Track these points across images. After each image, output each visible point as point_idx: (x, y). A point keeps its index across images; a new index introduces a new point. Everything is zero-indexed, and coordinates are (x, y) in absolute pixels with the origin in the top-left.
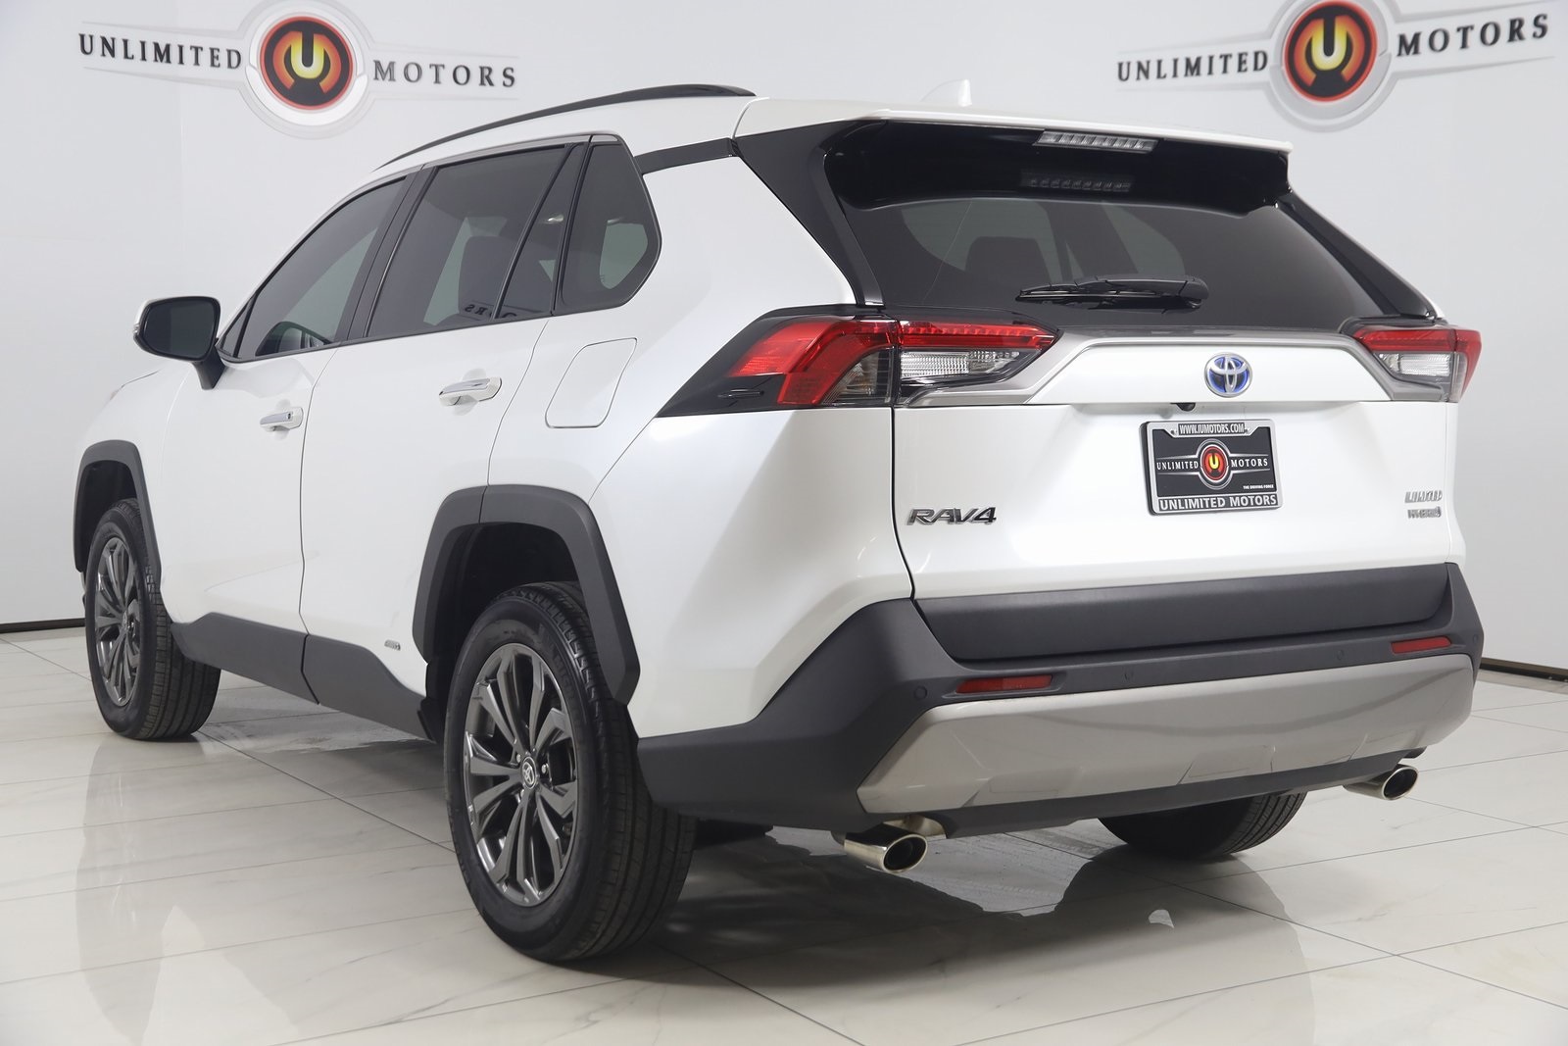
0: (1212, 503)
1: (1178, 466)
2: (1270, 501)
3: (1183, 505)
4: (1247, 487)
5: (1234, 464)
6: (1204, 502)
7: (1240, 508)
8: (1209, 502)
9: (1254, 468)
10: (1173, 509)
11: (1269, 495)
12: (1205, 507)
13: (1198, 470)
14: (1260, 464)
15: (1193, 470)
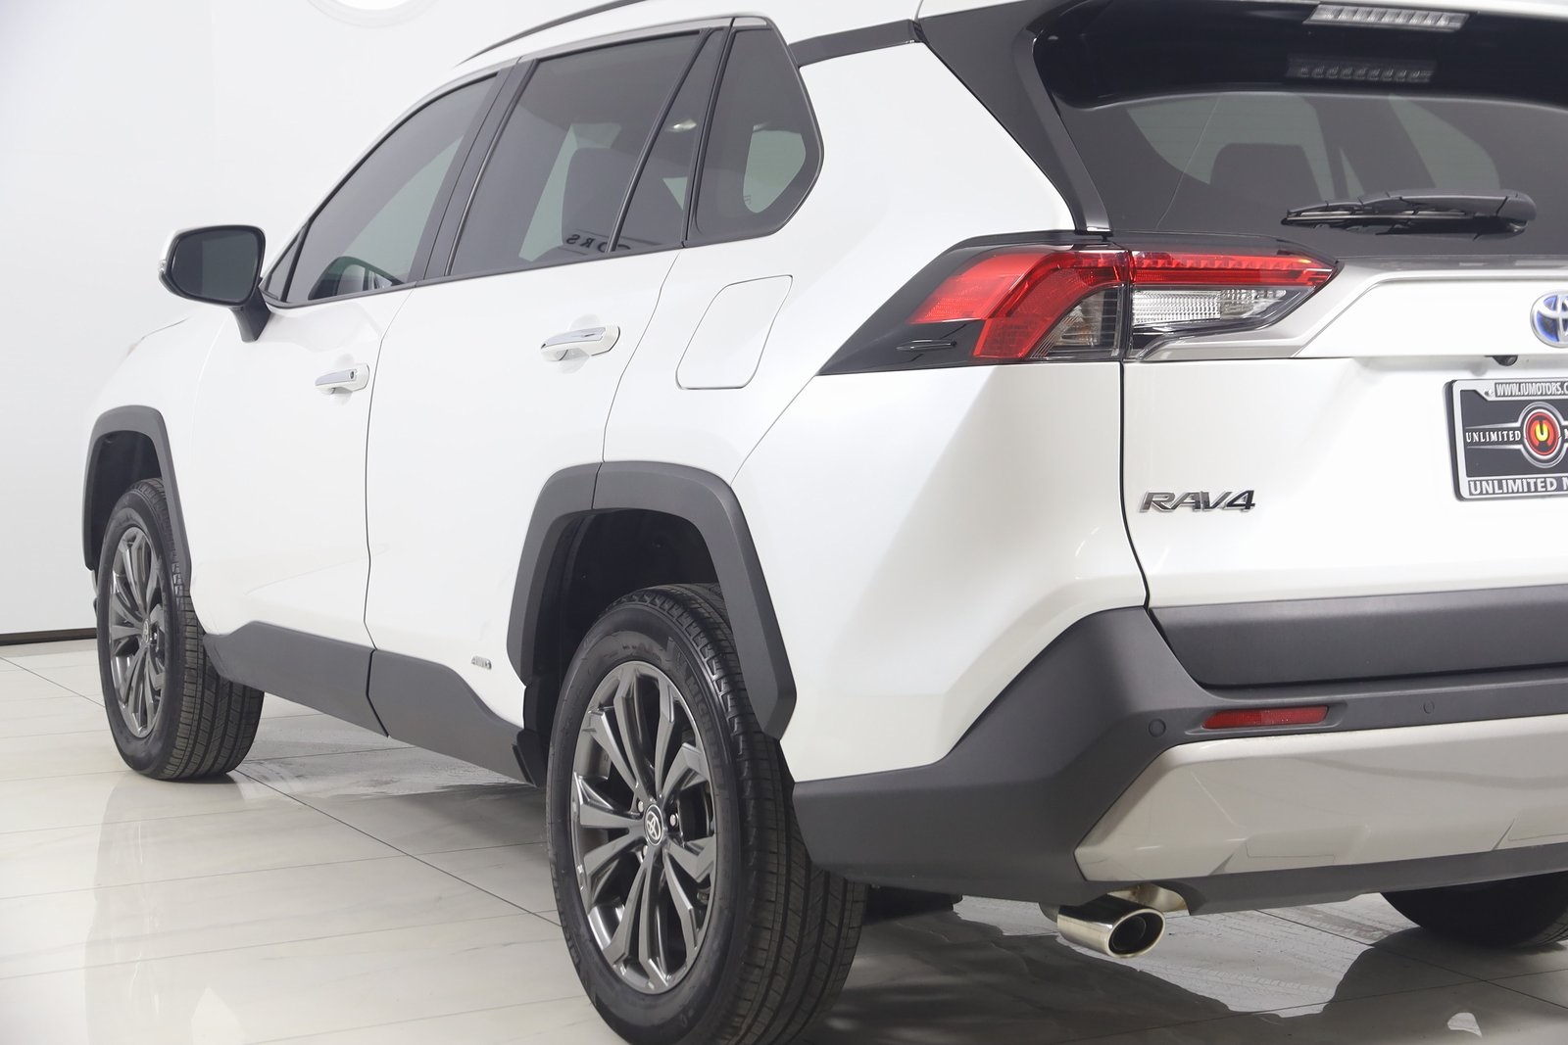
0: (1539, 485)
1: (1494, 437)
3: (1501, 487)
6: (1528, 484)
8: (1535, 483)
10: (1487, 493)
12: (1529, 491)
13: (1521, 442)
15: (1515, 442)
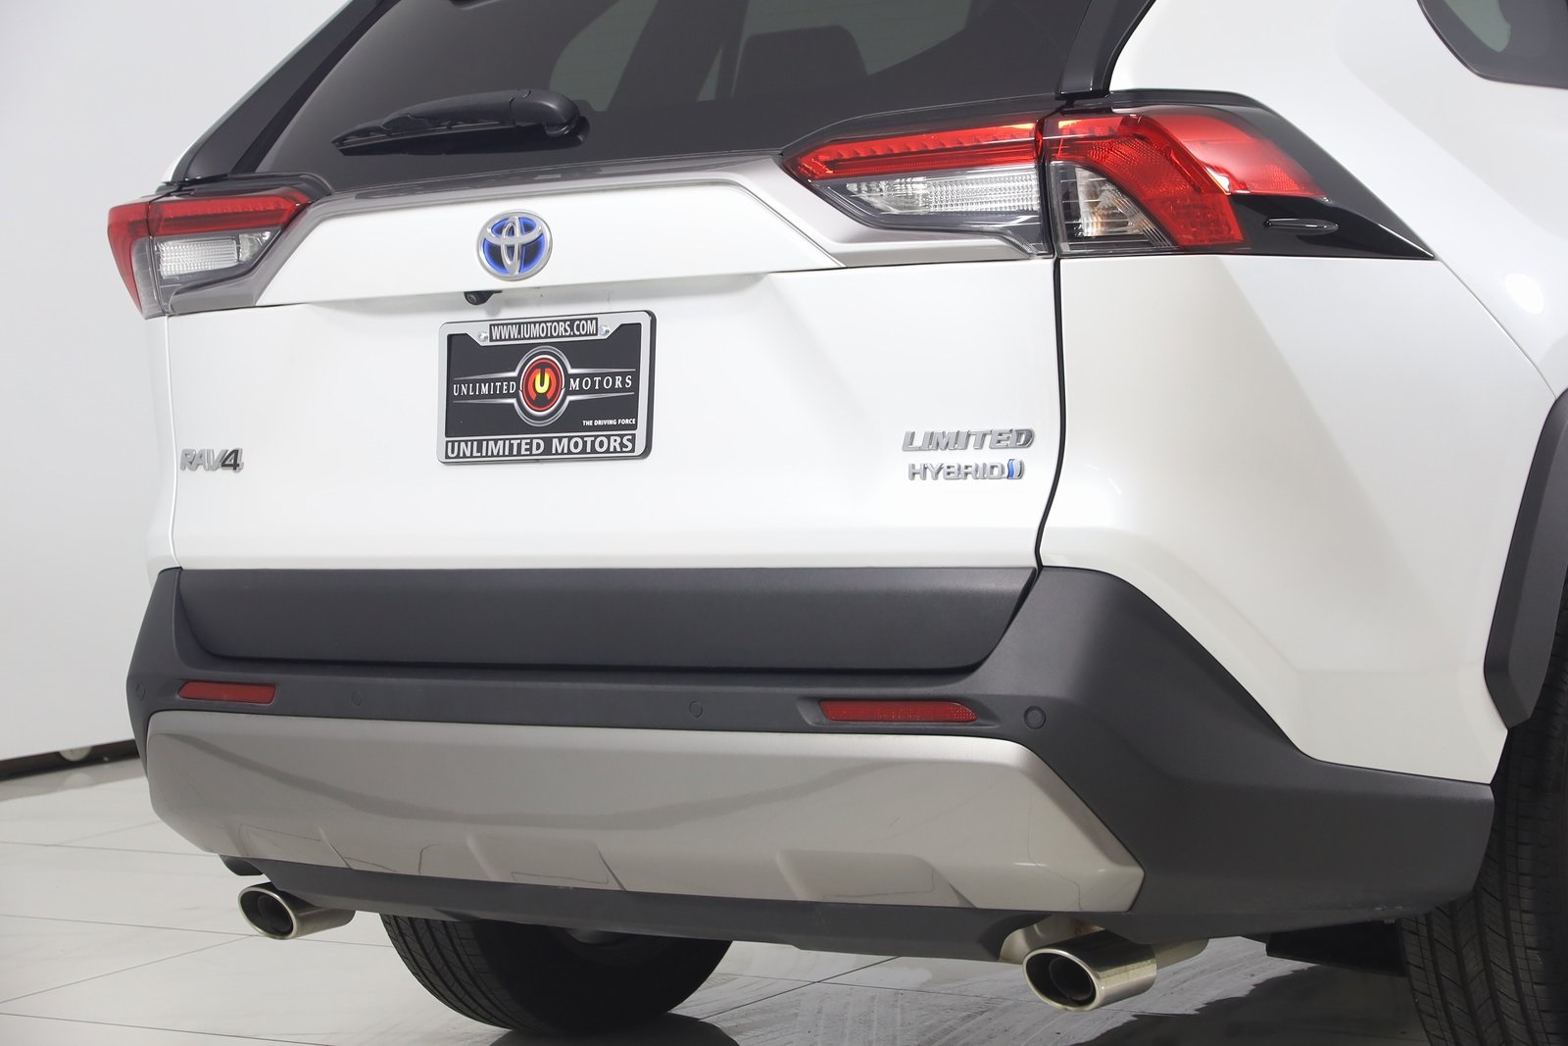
0: (524, 447)
1: (485, 390)
2: (622, 445)
3: (480, 450)
4: (589, 423)
5: (574, 385)
6: (511, 445)
7: (567, 456)
8: (519, 445)
9: (607, 391)
10: (465, 456)
11: (622, 436)
12: (511, 454)
13: (515, 395)
14: (618, 384)
15: (509, 396)
